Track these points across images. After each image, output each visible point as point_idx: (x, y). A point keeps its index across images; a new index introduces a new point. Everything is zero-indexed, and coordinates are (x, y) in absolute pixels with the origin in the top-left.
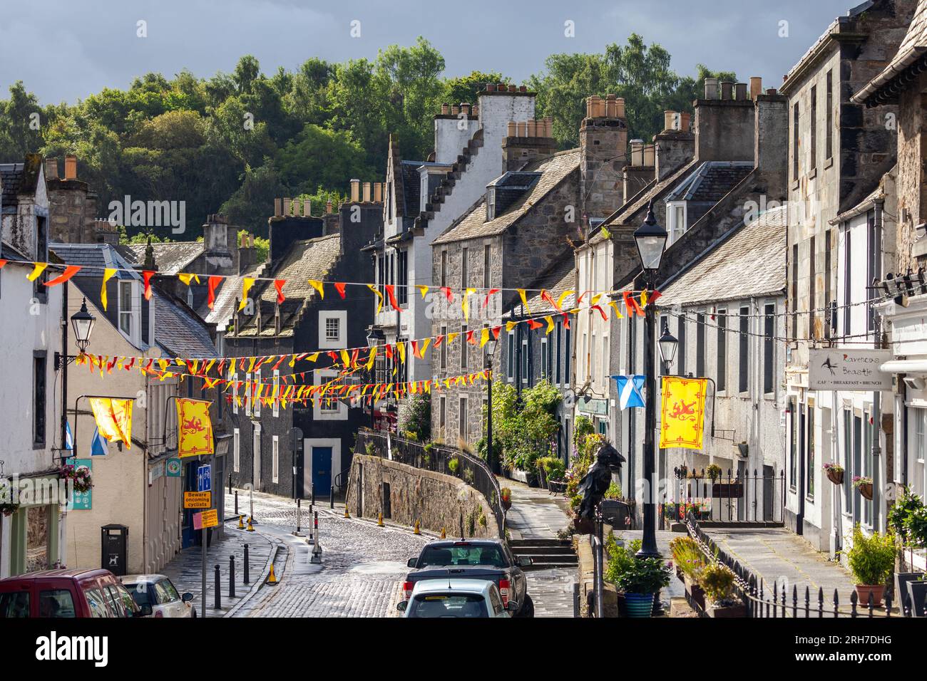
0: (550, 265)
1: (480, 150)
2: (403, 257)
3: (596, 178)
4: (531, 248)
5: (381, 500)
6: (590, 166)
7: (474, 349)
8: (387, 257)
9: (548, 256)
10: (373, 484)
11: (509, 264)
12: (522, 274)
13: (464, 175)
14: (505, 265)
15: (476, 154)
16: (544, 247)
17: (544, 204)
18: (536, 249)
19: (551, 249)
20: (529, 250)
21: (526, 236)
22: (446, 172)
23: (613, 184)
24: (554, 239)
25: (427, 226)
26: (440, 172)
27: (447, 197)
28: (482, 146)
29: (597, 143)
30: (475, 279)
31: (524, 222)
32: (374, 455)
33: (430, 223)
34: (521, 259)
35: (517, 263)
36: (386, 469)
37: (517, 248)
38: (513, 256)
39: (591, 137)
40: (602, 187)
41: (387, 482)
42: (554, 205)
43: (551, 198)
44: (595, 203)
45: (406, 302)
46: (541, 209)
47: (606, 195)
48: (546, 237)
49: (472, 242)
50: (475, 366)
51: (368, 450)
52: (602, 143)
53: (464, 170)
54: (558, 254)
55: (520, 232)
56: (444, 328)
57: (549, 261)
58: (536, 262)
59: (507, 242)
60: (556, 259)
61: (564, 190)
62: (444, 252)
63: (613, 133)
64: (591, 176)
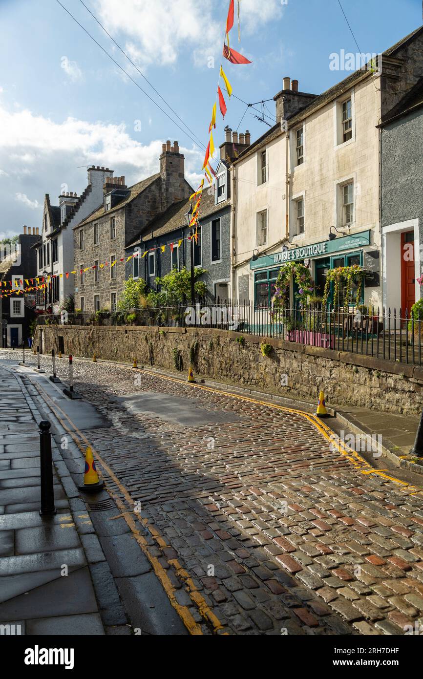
0: (147, 224)
1: (90, 193)
2: (55, 243)
3: (171, 181)
4: (139, 215)
5: (57, 345)
6: (168, 175)
7: (103, 270)
8: (45, 246)
9: (147, 220)
10: (51, 337)
11: (128, 223)
12: (134, 228)
13: (83, 204)
14: (126, 223)
15: (88, 195)
16: (144, 215)
17: (144, 194)
18: (140, 216)
19: (148, 217)
20: (137, 216)
21: (136, 209)
22: (73, 205)
23: (179, 184)
24: (149, 211)
25: (67, 225)
26: (71, 205)
27: (76, 213)
28: (91, 191)
29: (171, 163)
30: (103, 237)
31: (135, 202)
32: (50, 324)
33: (69, 224)
34: (134, 220)
35: (132, 222)
36: (60, 329)
37: (132, 214)
38: (130, 219)
39: (168, 160)
40: (173, 185)
41: (61, 336)
42: (149, 194)
43: (147, 191)
44: (171, 193)
45: (57, 260)
46: (142, 196)
47: (176, 190)
48: (145, 210)
49: (100, 219)
50: (105, 278)
51: (46, 322)
52: (173, 163)
53: (83, 202)
54: (151, 219)
55: (133, 207)
56: (82, 266)
57: (147, 222)
58: (141, 222)
59: (127, 211)
60: (150, 221)
61: (153, 188)
62: (81, 231)
63: (178, 159)
64: (168, 179)
